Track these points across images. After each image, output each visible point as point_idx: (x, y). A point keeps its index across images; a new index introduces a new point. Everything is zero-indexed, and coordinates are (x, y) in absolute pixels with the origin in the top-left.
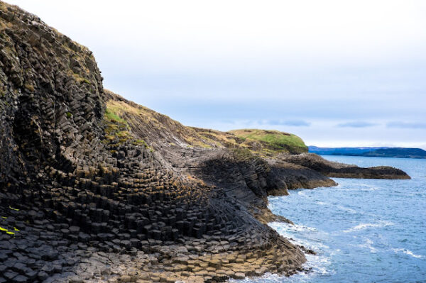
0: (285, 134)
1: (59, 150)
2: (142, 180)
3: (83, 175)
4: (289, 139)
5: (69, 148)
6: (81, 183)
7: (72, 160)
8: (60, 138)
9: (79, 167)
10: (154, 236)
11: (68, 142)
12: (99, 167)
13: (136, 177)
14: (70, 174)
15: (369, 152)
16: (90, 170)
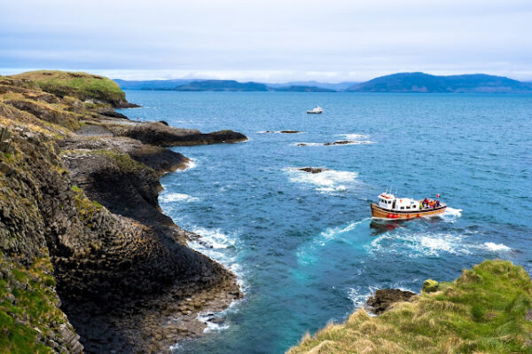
0: (95, 77)
1: (58, 240)
2: (120, 247)
3: (81, 256)
4: (101, 83)
5: (65, 236)
6: (82, 264)
7: (70, 246)
8: (57, 230)
9: (76, 251)
10: (145, 293)
11: (63, 231)
12: (90, 246)
13: (114, 244)
14: (71, 258)
15: (182, 86)
16: (85, 251)
